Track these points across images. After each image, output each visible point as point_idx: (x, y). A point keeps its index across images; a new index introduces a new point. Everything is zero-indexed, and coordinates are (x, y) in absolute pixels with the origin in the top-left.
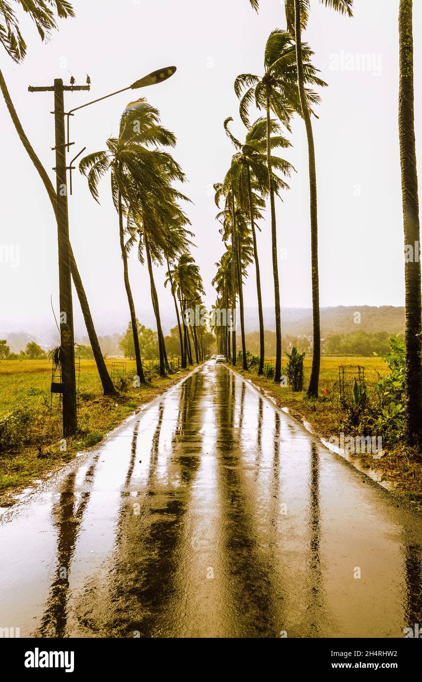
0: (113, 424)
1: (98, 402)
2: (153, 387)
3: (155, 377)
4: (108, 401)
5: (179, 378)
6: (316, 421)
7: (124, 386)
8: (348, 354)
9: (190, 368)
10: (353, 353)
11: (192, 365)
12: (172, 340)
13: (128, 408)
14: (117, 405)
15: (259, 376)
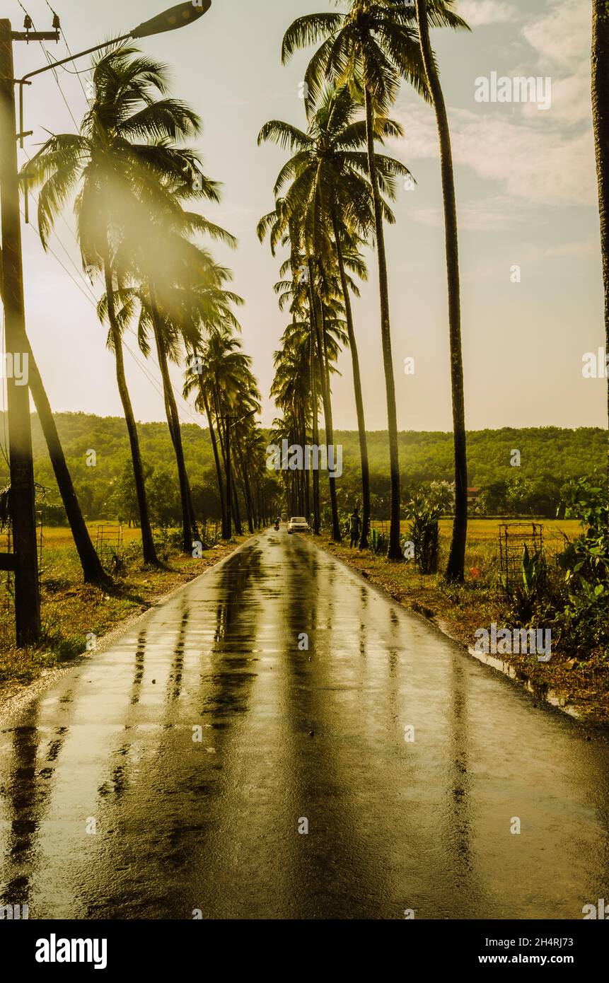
0: (102, 627)
1: (74, 595)
2: (171, 570)
3: (175, 554)
4: (92, 593)
5: (217, 555)
6: (459, 619)
7: (120, 567)
8: (521, 515)
9: (237, 540)
10: (530, 513)
11: (241, 535)
12: (205, 492)
13: (128, 603)
14: (108, 598)
15: (361, 551)
